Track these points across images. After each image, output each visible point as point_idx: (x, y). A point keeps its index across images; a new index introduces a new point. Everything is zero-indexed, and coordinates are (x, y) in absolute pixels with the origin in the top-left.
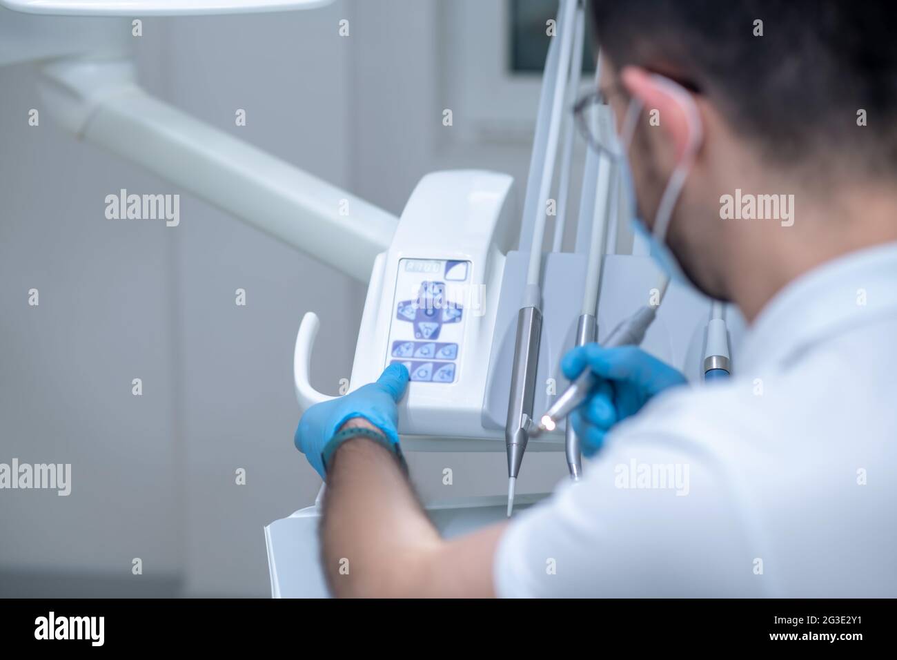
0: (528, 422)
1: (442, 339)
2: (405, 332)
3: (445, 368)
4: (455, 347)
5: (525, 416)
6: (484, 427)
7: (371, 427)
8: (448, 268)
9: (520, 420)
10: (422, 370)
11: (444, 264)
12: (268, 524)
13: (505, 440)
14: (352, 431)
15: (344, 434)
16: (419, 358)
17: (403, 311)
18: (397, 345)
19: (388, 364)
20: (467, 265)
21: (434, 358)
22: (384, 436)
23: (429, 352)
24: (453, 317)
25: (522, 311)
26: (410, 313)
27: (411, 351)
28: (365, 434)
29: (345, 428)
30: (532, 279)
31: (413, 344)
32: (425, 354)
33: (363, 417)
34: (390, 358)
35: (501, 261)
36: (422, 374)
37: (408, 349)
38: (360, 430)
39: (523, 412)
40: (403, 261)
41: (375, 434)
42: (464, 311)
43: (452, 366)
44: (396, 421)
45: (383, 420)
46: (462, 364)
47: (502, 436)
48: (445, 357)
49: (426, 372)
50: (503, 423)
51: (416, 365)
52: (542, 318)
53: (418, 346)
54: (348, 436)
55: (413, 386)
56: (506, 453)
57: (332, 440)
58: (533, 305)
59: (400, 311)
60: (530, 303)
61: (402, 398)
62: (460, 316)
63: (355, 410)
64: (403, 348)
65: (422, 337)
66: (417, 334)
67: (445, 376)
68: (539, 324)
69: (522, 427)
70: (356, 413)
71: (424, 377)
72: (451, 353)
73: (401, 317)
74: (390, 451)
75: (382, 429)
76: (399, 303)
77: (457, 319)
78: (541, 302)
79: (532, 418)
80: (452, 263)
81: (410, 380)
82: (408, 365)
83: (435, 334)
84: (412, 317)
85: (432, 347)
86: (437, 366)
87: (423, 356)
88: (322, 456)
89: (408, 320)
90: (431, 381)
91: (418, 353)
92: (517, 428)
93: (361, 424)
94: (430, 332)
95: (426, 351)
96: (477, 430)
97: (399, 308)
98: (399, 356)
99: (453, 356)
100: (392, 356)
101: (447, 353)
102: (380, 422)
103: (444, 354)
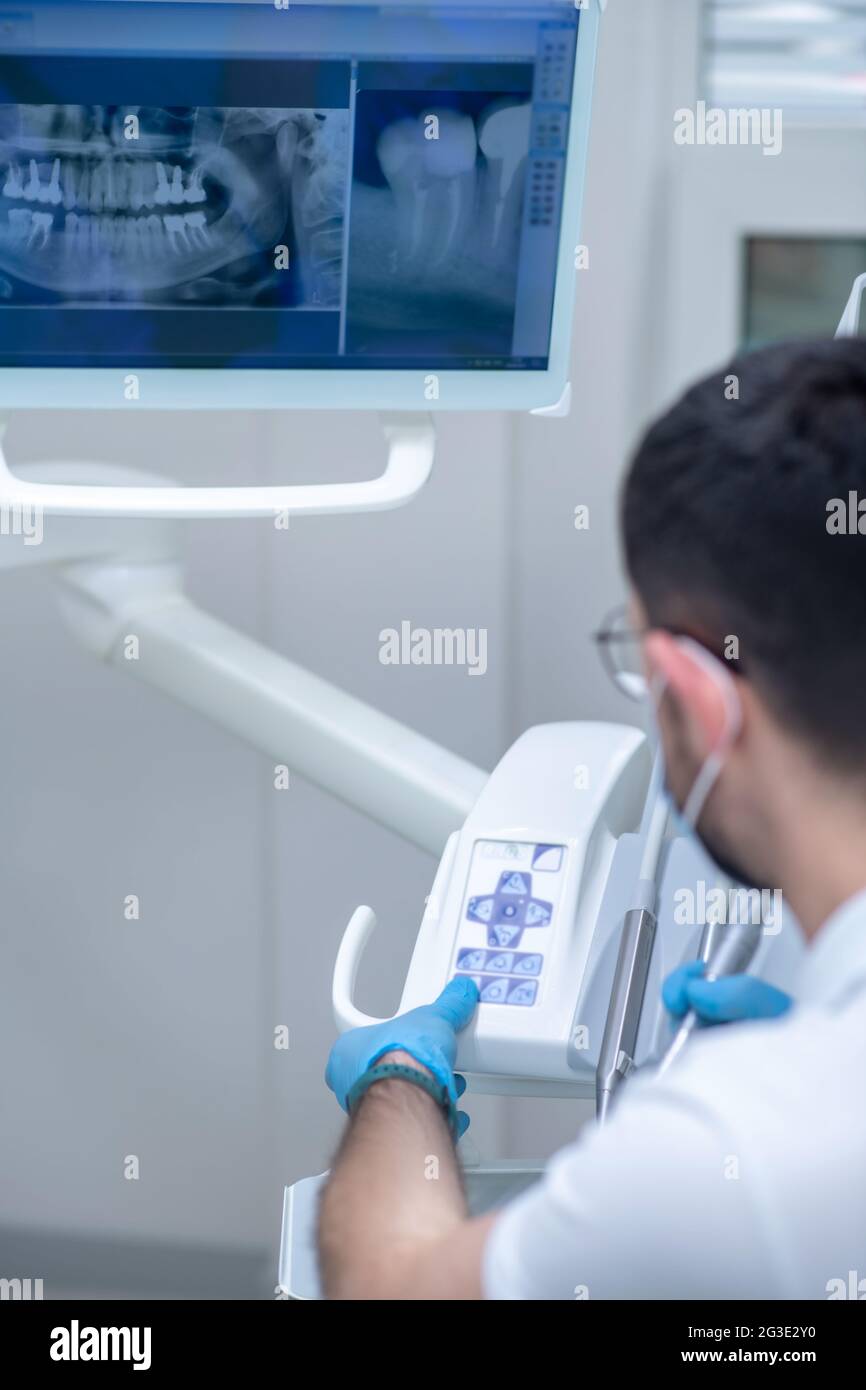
0: (625, 1061)
1: (522, 948)
2: (476, 936)
3: (525, 986)
4: (539, 958)
5: (623, 1053)
6: (571, 1066)
7: (413, 1065)
8: (537, 855)
9: (617, 1058)
10: (494, 988)
11: (531, 850)
12: (294, 1183)
13: (595, 1083)
14: (386, 1069)
15: (376, 1071)
16: (519, 974)
17: (475, 908)
18: (464, 954)
19: (451, 979)
20: (562, 853)
21: (511, 972)
22: (430, 1076)
23: (505, 963)
24: (539, 919)
25: (629, 915)
26: (486, 911)
27: (481, 963)
28: (403, 1074)
29: (380, 1064)
30: (646, 872)
31: (484, 954)
32: (500, 967)
33: (405, 1050)
34: (454, 971)
35: (611, 846)
36: (494, 992)
37: (478, 959)
38: (396, 1068)
39: (621, 1048)
40: (480, 844)
41: (417, 1073)
42: (555, 910)
43: (534, 984)
44: (452, 1056)
45: (432, 1055)
46: (548, 982)
47: (592, 1078)
48: (524, 972)
49: (500, 990)
50: (595, 1062)
51: (487, 981)
52: (656, 924)
53: (492, 955)
54: (381, 1074)
55: (483, 1007)
56: (595, 1101)
57: (364, 1075)
58: (643, 907)
59: (471, 909)
60: (640, 904)
61: (466, 1026)
62: (549, 919)
63: (397, 1041)
64: (471, 958)
65: (497, 944)
66: (492, 939)
67: (524, 996)
68: (651, 933)
69: (618, 1068)
70: (395, 1045)
71: (495, 997)
72: (533, 966)
73: (472, 916)
74: (434, 1098)
75: (428, 1067)
76: (471, 899)
77: (545, 922)
78: (656, 903)
79: (633, 1058)
80: (542, 848)
81: (479, 1000)
82: (478, 981)
83: (515, 942)
84: (487, 917)
85: (510, 958)
86: (514, 985)
87: (497, 969)
88: (347, 1099)
89: (481, 921)
90: (506, 1003)
91: (491, 966)
92: (611, 1069)
93: (400, 1059)
94: (508, 938)
95: (501, 963)
96: (561, 1069)
97: (471, 905)
98: (467, 967)
99: (535, 971)
100: (457, 967)
101: (528, 966)
102: (426, 1058)
103: (524, 967)
